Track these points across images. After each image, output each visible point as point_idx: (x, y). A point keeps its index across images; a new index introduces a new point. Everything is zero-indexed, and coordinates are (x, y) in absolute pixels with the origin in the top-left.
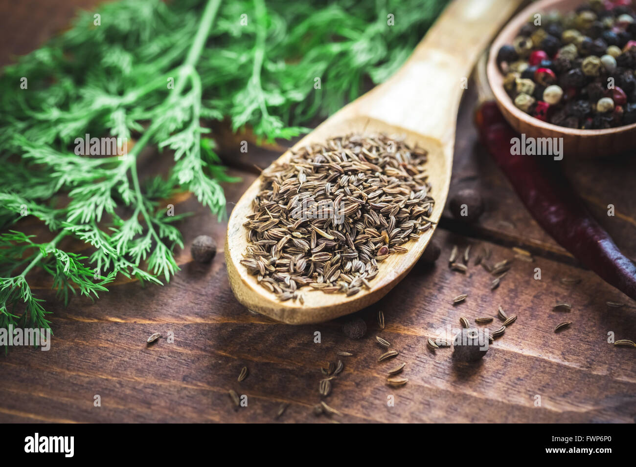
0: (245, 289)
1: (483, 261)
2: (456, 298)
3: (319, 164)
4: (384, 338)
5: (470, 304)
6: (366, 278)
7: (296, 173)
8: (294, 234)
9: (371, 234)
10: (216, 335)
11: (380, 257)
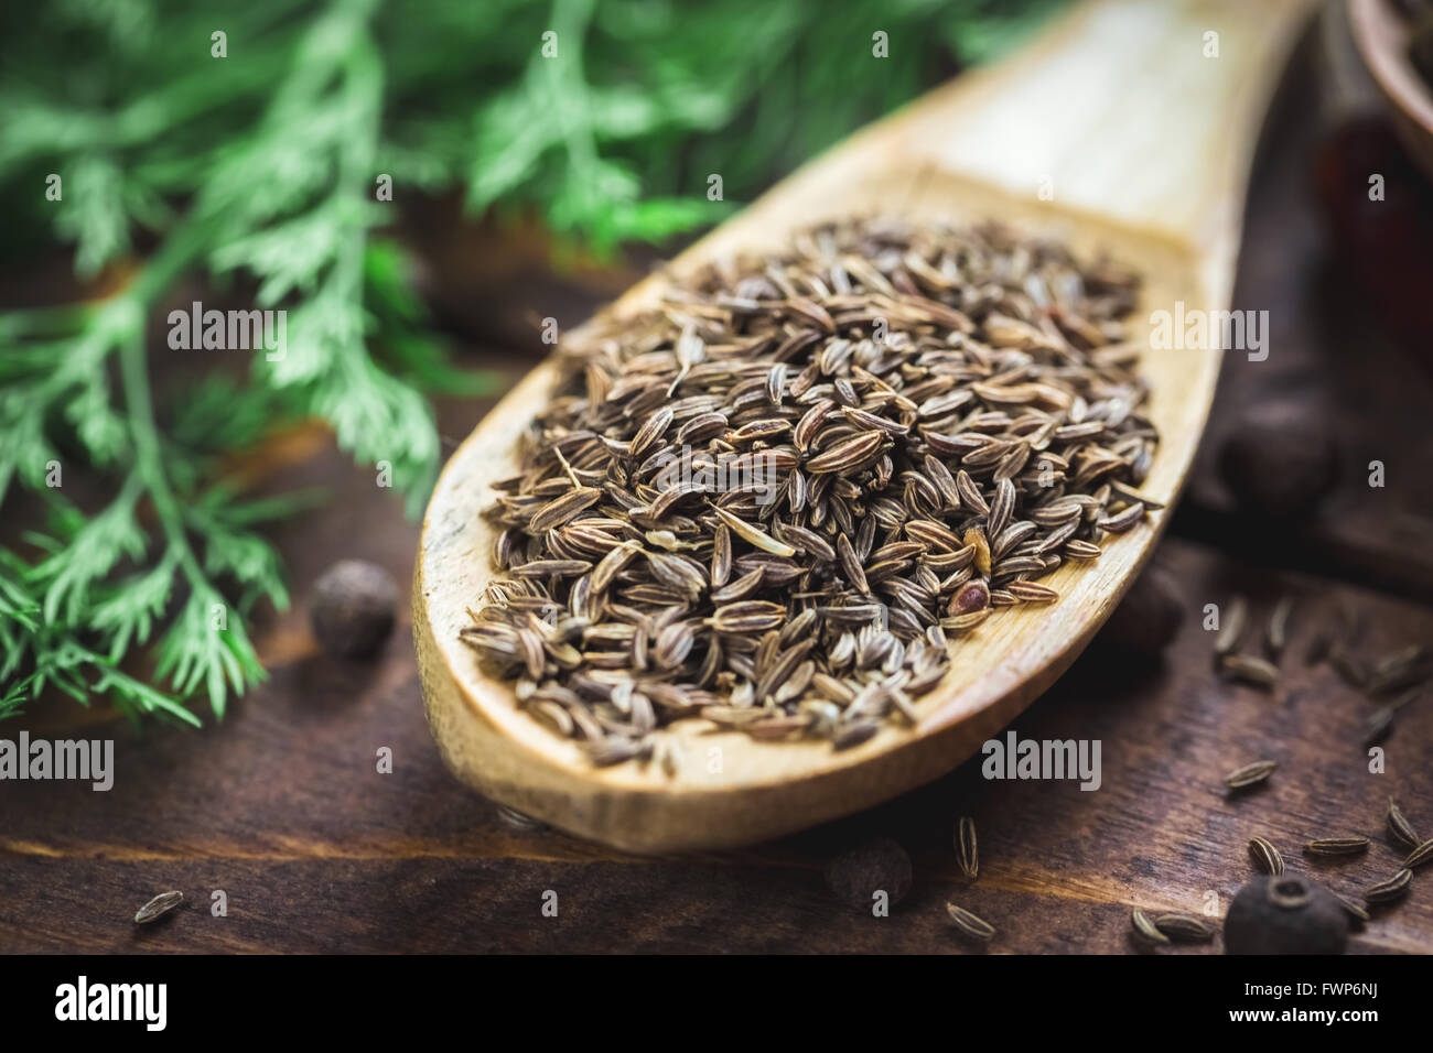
0: (472, 729)
1: (1338, 650)
2: (1237, 772)
3: (750, 304)
4: (975, 911)
5: (1287, 794)
6: (906, 690)
7: (671, 335)
8: (653, 537)
9: (927, 541)
10: (381, 900)
11: (960, 619)
